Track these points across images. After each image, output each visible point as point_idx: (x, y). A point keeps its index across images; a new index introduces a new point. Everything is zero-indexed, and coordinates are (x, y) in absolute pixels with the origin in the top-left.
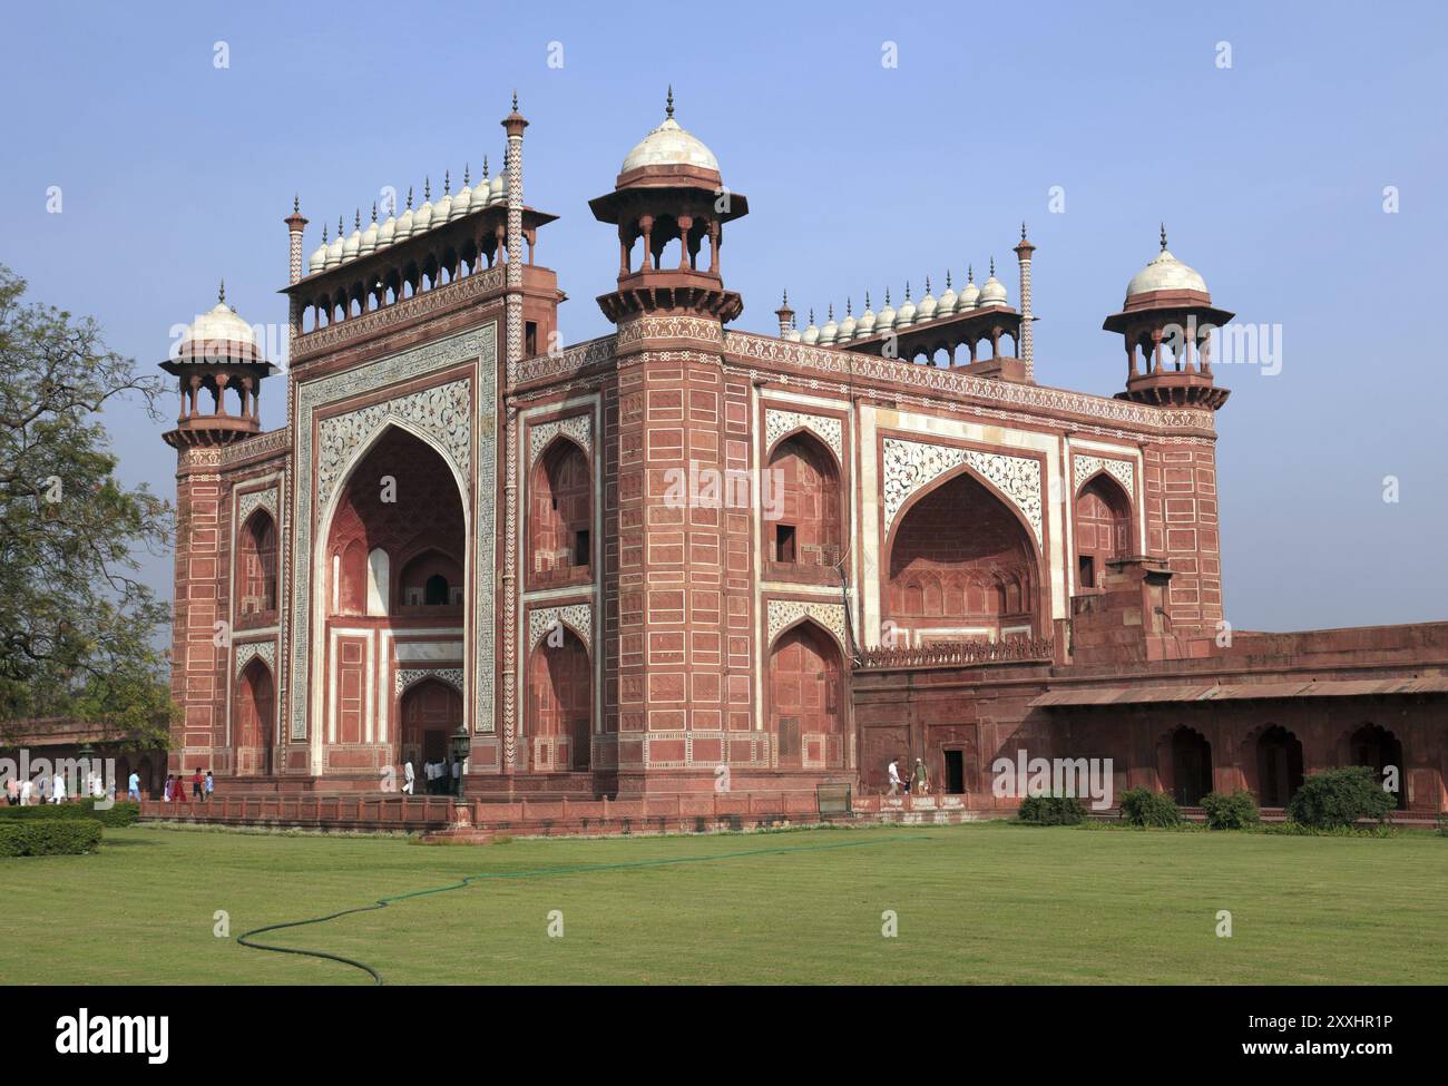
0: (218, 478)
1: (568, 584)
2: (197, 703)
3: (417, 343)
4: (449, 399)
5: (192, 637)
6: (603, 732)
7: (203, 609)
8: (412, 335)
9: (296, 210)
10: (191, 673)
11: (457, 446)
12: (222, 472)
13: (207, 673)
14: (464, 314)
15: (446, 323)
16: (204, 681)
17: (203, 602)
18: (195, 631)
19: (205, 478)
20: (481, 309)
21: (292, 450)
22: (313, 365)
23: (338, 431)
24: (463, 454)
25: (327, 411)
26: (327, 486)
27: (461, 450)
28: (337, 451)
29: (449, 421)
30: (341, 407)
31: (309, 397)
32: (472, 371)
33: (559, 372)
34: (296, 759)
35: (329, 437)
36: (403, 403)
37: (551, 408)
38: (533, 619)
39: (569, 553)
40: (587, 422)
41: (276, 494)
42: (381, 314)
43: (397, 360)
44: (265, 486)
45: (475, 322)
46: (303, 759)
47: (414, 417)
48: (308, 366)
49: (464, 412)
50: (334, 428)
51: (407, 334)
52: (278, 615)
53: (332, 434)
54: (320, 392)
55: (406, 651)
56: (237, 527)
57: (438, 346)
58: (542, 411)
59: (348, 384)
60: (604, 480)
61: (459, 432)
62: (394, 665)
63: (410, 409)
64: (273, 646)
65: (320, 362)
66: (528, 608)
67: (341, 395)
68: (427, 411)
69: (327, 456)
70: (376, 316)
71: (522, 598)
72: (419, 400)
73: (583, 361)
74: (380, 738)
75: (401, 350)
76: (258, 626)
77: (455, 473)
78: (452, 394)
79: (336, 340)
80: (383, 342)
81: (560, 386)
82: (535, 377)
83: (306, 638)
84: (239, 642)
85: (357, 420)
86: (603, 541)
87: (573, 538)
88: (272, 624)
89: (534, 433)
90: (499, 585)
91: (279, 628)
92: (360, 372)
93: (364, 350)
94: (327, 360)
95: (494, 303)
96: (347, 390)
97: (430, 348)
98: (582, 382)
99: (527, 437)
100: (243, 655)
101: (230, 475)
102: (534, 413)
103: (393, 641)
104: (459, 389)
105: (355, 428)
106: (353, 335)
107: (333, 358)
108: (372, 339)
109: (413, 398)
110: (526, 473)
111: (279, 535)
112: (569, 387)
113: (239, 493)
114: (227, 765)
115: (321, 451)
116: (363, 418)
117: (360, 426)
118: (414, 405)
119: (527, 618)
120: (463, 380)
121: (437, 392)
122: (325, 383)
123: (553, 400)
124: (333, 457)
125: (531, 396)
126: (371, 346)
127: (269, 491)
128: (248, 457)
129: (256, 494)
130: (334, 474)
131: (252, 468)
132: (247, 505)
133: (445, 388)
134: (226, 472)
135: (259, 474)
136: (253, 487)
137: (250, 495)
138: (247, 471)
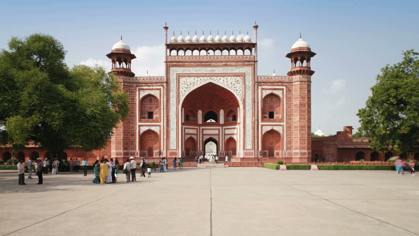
2: (126, 140)
3: (222, 66)
5: (124, 123)
9: (166, 25)
10: (124, 132)
12: (130, 83)
13: (128, 132)
15: (234, 64)
16: (127, 134)
19: (126, 84)
21: (167, 83)
22: (177, 64)
23: (188, 81)
24: (239, 92)
25: (184, 75)
26: (183, 92)
27: (238, 91)
28: (188, 85)
29: (234, 85)
30: (189, 75)
31: (175, 71)
32: (243, 75)
33: (272, 81)
34: (172, 154)
35: (184, 82)
36: (215, 78)
37: (270, 87)
38: (264, 127)
39: (267, 115)
40: (281, 91)
41: (158, 92)
42: (207, 57)
43: (213, 68)
44: (153, 89)
45: (244, 65)
46: (175, 154)
47: (221, 82)
48: (174, 63)
49: (240, 83)
50: (186, 80)
51: (219, 63)
52: (161, 120)
53: (186, 81)
54: (180, 70)
55: (187, 131)
56: (139, 97)
57: (230, 68)
58: (266, 87)
59: (193, 70)
60: (286, 103)
61: (238, 87)
62: (185, 134)
63: (218, 80)
64: (158, 128)
65: (180, 63)
66: (262, 126)
67: (189, 73)
68: (225, 82)
69: (183, 86)
70: (205, 57)
71: (260, 123)
72: (222, 78)
73: (280, 80)
74: (183, 149)
75: (215, 66)
76: (151, 122)
77: (237, 96)
78: (235, 79)
79: (187, 60)
80: (208, 64)
81: (272, 83)
82: (264, 80)
83: (175, 126)
84: (142, 126)
85: (196, 79)
86: (286, 115)
87: (268, 113)
88: (158, 122)
89: (264, 91)
90: (253, 120)
91: (162, 124)
92: (198, 68)
93: (200, 64)
94: (184, 64)
95: (251, 63)
96: (192, 72)
97: (227, 68)
98: (280, 84)
99: (262, 92)
100: (144, 129)
101: (135, 85)
102: (264, 87)
103: (185, 128)
104: (238, 78)
105: (196, 81)
106: (195, 60)
107: (187, 64)
108: (204, 62)
109: (220, 77)
110: (261, 99)
111: (161, 102)
112: (276, 84)
113: (139, 90)
114: (137, 155)
115: (180, 84)
116: (199, 79)
117: (197, 81)
118: (220, 79)
119: (262, 127)
120: (239, 76)
121: (229, 78)
122: (182, 68)
123: (270, 85)
124: (186, 86)
125: (263, 84)
126: (203, 64)
127: (154, 91)
128: (144, 81)
129: (148, 91)
130: (186, 90)
131: (147, 84)
132: (144, 93)
133: (232, 77)
134: (133, 83)
135: (150, 86)
136: (146, 89)
137: (145, 91)
138: (144, 84)
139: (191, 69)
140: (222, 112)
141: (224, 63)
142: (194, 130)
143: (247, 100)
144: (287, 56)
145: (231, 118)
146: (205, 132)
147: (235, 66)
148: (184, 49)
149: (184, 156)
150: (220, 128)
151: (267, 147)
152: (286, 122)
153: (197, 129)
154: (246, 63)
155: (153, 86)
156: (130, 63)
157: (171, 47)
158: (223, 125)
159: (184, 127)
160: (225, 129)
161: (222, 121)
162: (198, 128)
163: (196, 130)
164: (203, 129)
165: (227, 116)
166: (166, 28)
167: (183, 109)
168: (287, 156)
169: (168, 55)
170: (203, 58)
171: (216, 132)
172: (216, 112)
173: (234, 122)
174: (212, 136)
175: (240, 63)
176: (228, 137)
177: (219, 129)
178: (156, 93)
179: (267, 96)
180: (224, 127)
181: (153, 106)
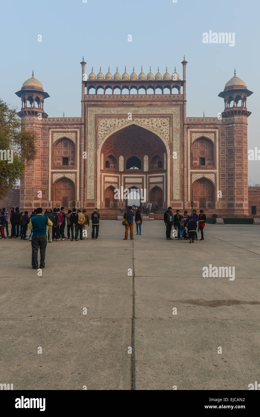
0: (41, 126)
1: (207, 169)
2: (37, 188)
3: (146, 106)
5: (35, 170)
6: (219, 201)
7: (38, 162)
8: (145, 104)
9: (83, 60)
10: (35, 180)
11: (163, 133)
12: (43, 125)
13: (39, 180)
15: (159, 103)
16: (38, 182)
17: (38, 160)
18: (36, 168)
19: (38, 126)
21: (85, 124)
22: (96, 103)
23: (108, 122)
24: (166, 136)
25: (103, 116)
26: (103, 136)
27: (165, 134)
28: (108, 127)
29: (160, 127)
30: (110, 116)
31: (93, 111)
32: (170, 117)
33: (203, 122)
34: (89, 205)
35: (104, 123)
36: (139, 120)
37: (200, 130)
38: (194, 175)
39: (197, 162)
40: (213, 135)
41: (74, 134)
42: (129, 96)
43: (137, 109)
44: (68, 132)
45: (171, 105)
46: (93, 205)
47: (145, 124)
48: (93, 103)
49: (166, 126)
50: (106, 121)
51: (143, 103)
52: (77, 167)
53: (105, 123)
54: (99, 111)
55: (107, 179)
56: (52, 141)
57: (156, 108)
58: (197, 130)
59: (114, 111)
60: (219, 148)
61: (164, 130)
62: (105, 182)
63: (142, 122)
64: (73, 175)
65: (100, 103)
66: (192, 173)
67: (110, 113)
68: (150, 123)
69: (103, 128)
70: (127, 96)
71: (190, 171)
72: (147, 120)
73: (212, 121)
74: (102, 200)
75: (138, 106)
76: (66, 169)
77: (163, 140)
78: (161, 121)
79: (108, 99)
80: (131, 103)
81: (204, 125)
82: (194, 122)
83: (93, 174)
84: (55, 173)
85: (117, 121)
86: (219, 161)
87: (198, 159)
88: (73, 169)
89: (193, 134)
90: (182, 167)
91: (78, 171)
92: (119, 109)
93: (122, 103)
94: (103, 103)
95: (179, 103)
97: (151, 108)
98: (212, 126)
99: (191, 135)
100: (57, 177)
101: (48, 126)
102: (193, 130)
103: (105, 176)
104: (164, 120)
105: (117, 123)
106: (116, 99)
107: (107, 103)
108: (126, 101)
109: (144, 119)
110: (191, 143)
111: (77, 146)
112: (207, 126)
113: (53, 132)
114: (50, 206)
115: (99, 126)
116: (120, 121)
117: (119, 123)
118: (144, 121)
119: (191, 175)
120: (166, 118)
121: (155, 120)
122: (101, 109)
123: (201, 128)
124: (106, 129)
125: (193, 126)
126: (125, 103)
127: (70, 133)
128: (59, 123)
129: (62, 133)
130: (106, 133)
131: (61, 126)
132: (58, 136)
133: (158, 119)
134: (45, 125)
135: (65, 128)
136: (61, 131)
137: (59, 133)
138: (58, 126)
139: (112, 109)
140: (146, 159)
141: (149, 103)
142: (114, 178)
143: (174, 145)
144: (219, 96)
145: (156, 165)
146: (127, 180)
147: (161, 106)
148: (104, 87)
149: (104, 208)
150: (145, 176)
151: (197, 198)
152: (219, 169)
153: (118, 177)
154: (174, 103)
155: (68, 128)
156: (43, 102)
157: (89, 84)
158: (147, 172)
159: (103, 174)
160: (150, 177)
161: (146, 168)
162: (119, 175)
163: (116, 178)
164: (125, 177)
165: (151, 162)
166: (83, 63)
167: (103, 155)
168: (220, 208)
169: (86, 93)
170: (125, 97)
171: (140, 180)
172: (140, 158)
173: (160, 169)
174: (135, 185)
175: (167, 103)
176: (153, 186)
177: (143, 178)
178: (71, 136)
179: (198, 140)
180: (148, 175)
181: (68, 151)
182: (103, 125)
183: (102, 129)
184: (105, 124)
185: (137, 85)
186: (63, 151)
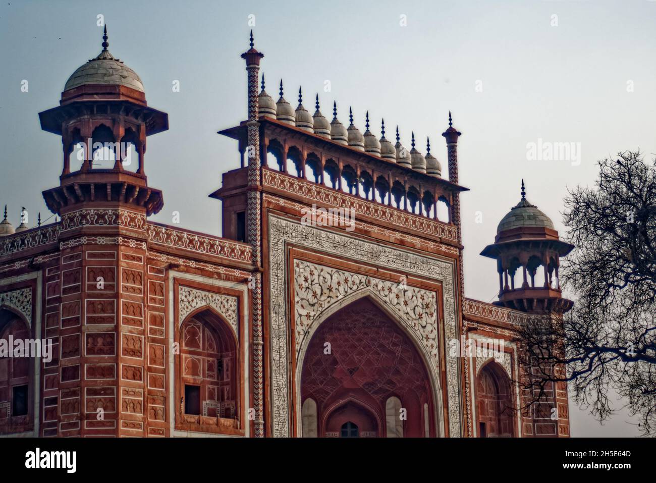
0: (146, 254)
3: (394, 244)
4: (420, 300)
11: (427, 338)
12: (150, 247)
14: (431, 245)
15: (418, 242)
20: (444, 248)
21: (263, 272)
23: (316, 277)
24: (432, 346)
25: (304, 254)
26: (305, 322)
28: (315, 295)
29: (420, 316)
30: (319, 259)
31: (282, 231)
32: (437, 288)
33: (492, 319)
35: (306, 280)
36: (380, 284)
40: (508, 358)
41: (233, 303)
43: (374, 247)
44: (218, 291)
45: (439, 254)
48: (282, 202)
49: (431, 315)
50: (311, 273)
51: (387, 232)
52: (243, 426)
53: (310, 278)
54: (294, 232)
57: (411, 256)
59: (326, 241)
61: (428, 328)
63: (386, 292)
65: (297, 207)
67: (319, 248)
68: (401, 301)
69: (304, 294)
72: (394, 288)
73: (506, 319)
75: (378, 241)
77: (427, 357)
78: (422, 298)
80: (364, 226)
81: (494, 328)
82: (477, 314)
85: (336, 276)
92: (339, 238)
95: (452, 250)
96: (327, 247)
97: (403, 254)
98: (506, 333)
101: (164, 258)
104: (427, 297)
105: (334, 283)
109: (389, 284)
111: (241, 347)
112: (499, 331)
113: (177, 282)
115: (297, 287)
116: (342, 278)
117: (339, 284)
118: (390, 290)
120: (430, 290)
121: (410, 290)
122: (300, 227)
123: (490, 334)
124: (311, 299)
125: (475, 326)
127: (223, 297)
128: (194, 250)
129: (203, 293)
130: (312, 314)
131: (200, 265)
132: (190, 299)
133: (417, 290)
134: (158, 251)
135: (210, 275)
136: (199, 284)
137: (194, 291)
138: (193, 264)
143: (448, 377)
147: (421, 251)
155: (219, 276)
157: (270, 133)
178: (225, 308)
181: (199, 360)
182: (305, 285)
183: (302, 299)
184: (309, 281)
185: (373, 171)
186: (186, 358)
